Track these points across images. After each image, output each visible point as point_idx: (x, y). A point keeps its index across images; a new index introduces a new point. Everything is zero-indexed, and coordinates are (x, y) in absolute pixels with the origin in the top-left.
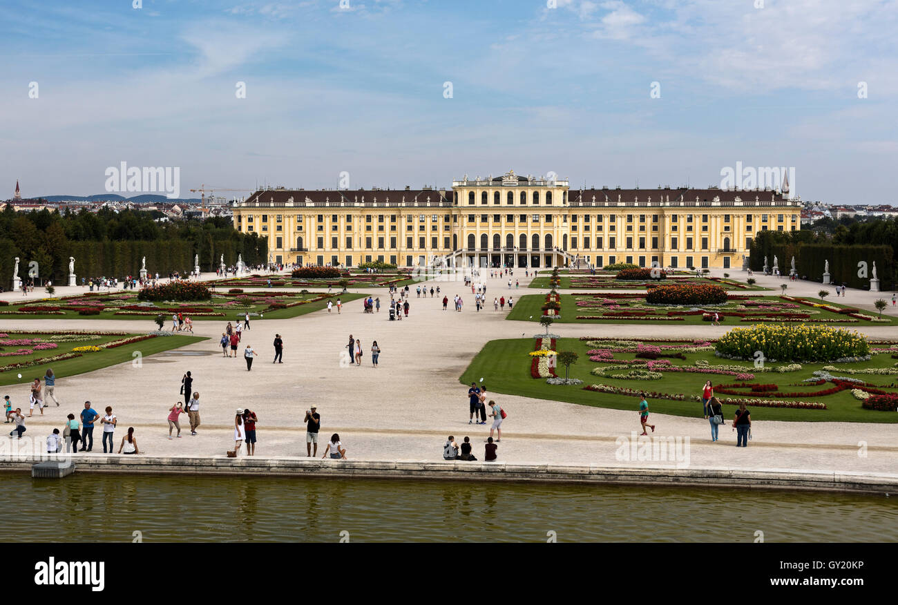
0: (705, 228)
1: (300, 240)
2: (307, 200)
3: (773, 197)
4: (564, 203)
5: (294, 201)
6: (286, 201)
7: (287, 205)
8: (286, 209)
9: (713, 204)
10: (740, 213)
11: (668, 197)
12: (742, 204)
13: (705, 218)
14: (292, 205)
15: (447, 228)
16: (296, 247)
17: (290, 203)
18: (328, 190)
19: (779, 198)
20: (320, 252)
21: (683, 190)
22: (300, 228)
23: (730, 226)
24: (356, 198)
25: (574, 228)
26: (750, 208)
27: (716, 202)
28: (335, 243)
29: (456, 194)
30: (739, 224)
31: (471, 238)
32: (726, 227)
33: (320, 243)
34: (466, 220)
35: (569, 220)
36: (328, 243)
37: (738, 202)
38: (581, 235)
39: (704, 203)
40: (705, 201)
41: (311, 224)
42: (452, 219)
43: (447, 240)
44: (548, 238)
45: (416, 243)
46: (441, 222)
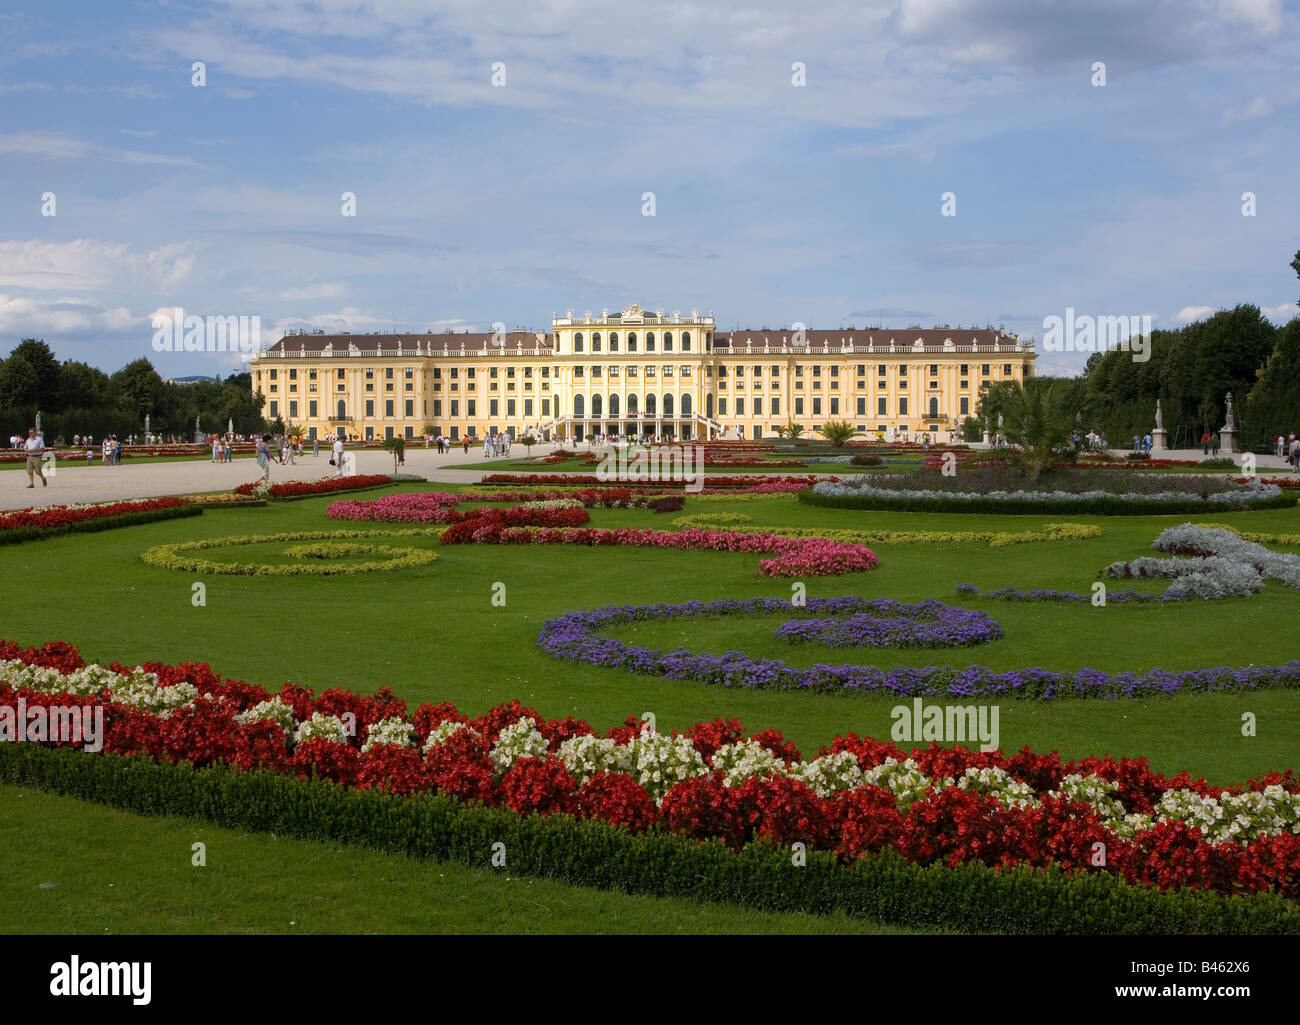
0: (903, 385)
1: (342, 405)
2: (351, 347)
3: (997, 339)
4: (708, 348)
5: (334, 349)
6: (323, 348)
7: (323, 354)
8: (322, 360)
9: (914, 350)
10: (952, 362)
11: (851, 340)
12: (953, 349)
13: (903, 370)
14: (330, 354)
15: (545, 386)
16: (336, 415)
17: (328, 352)
18: (382, 333)
19: (1006, 341)
20: (370, 421)
21: (874, 331)
22: (341, 387)
23: (938, 381)
24: (419, 343)
25: (722, 386)
26: (965, 355)
27: (919, 346)
28: (390, 408)
29: (558, 336)
30: (949, 376)
31: (579, 401)
32: (932, 383)
33: (370, 408)
34: (571, 373)
35: (715, 373)
36: (380, 409)
37: (948, 346)
38: (731, 395)
39: (901, 348)
40: (904, 345)
41: (355, 381)
42: (552, 373)
43: (546, 403)
44: (686, 400)
45: (503, 408)
46: (537, 378)
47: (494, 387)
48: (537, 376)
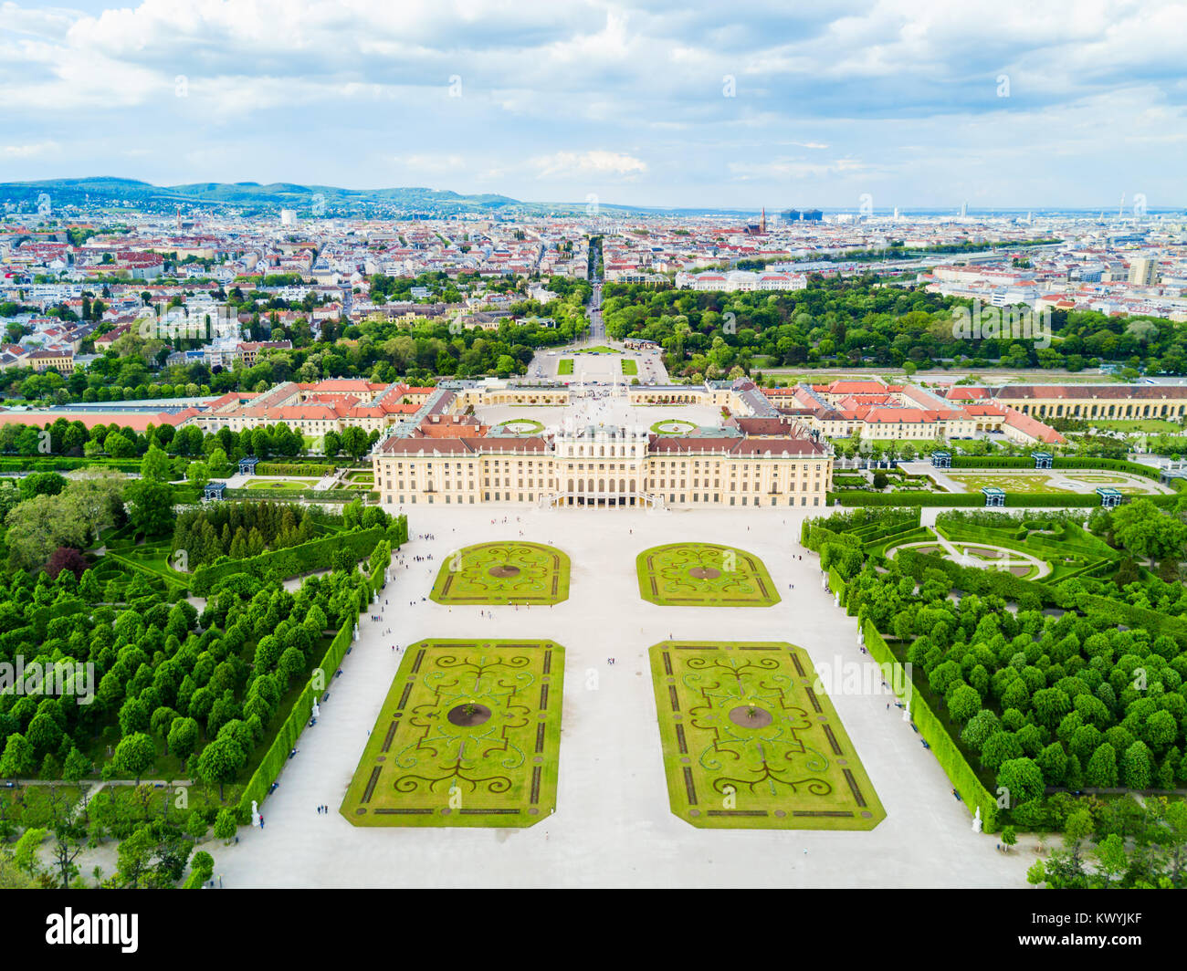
1: (430, 483)
2: (435, 451)
3: (813, 451)
4: (645, 454)
5: (425, 452)
7: (418, 455)
8: (418, 458)
9: (765, 456)
10: (786, 463)
12: (788, 456)
13: (758, 467)
14: (422, 455)
15: (551, 472)
16: (428, 489)
19: (819, 451)
20: (448, 492)
21: (740, 439)
22: (430, 473)
23: (778, 473)
25: (653, 472)
26: (794, 460)
27: (768, 455)
28: (460, 485)
30: (785, 472)
31: (571, 482)
32: (774, 474)
34: (566, 467)
35: (649, 466)
36: (453, 485)
37: (785, 455)
38: (657, 478)
39: (758, 456)
40: (759, 452)
41: (438, 470)
42: (554, 466)
43: (551, 481)
44: (633, 482)
45: (526, 483)
46: (546, 468)
47: (520, 472)
48: (546, 466)
